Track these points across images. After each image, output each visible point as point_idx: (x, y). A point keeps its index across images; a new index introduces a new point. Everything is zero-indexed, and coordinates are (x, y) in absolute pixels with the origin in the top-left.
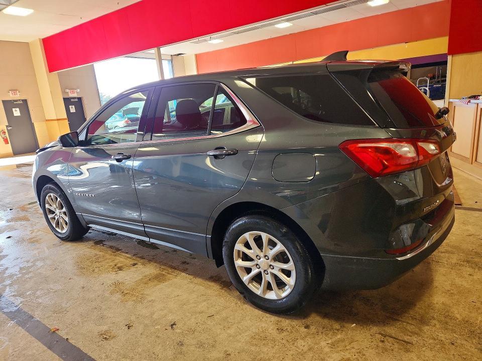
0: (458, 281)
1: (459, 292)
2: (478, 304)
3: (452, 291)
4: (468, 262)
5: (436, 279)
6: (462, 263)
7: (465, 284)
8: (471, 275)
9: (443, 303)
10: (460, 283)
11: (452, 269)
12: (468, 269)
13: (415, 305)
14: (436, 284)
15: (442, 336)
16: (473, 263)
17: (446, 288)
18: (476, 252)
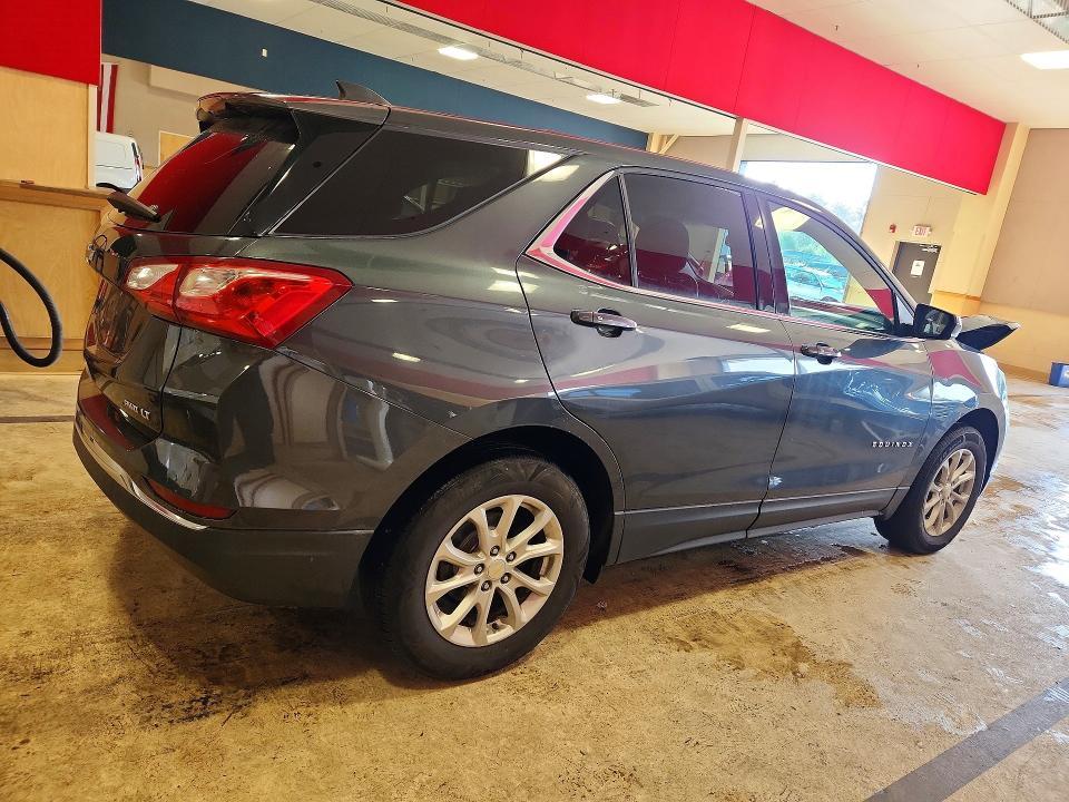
0: (56, 607)
1: (49, 583)
2: (7, 574)
3: (64, 579)
4: (38, 675)
5: (104, 593)
6: (54, 663)
7: (37, 605)
8: (28, 634)
9: (75, 553)
10: (50, 603)
11: (78, 633)
12: (34, 649)
13: (122, 535)
14: (103, 582)
15: (64, 515)
16: (24, 675)
17: (76, 581)
18: (15, 730)
